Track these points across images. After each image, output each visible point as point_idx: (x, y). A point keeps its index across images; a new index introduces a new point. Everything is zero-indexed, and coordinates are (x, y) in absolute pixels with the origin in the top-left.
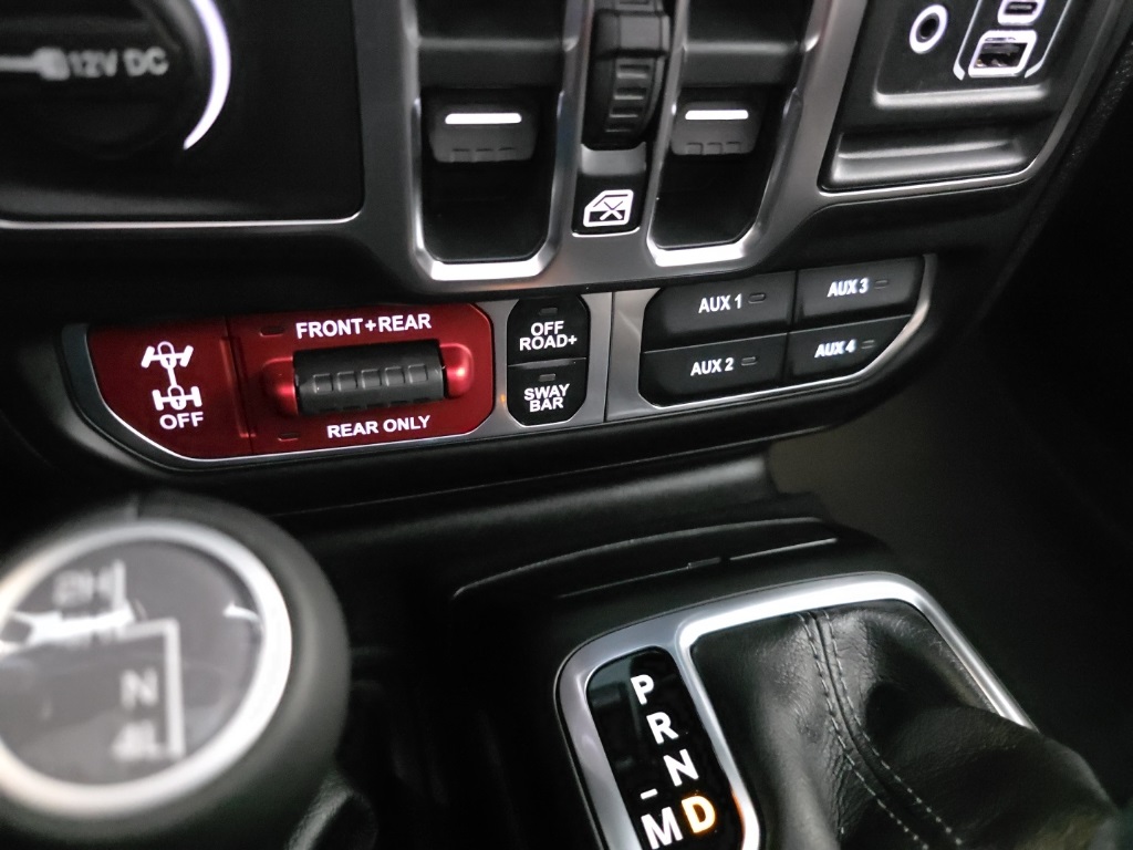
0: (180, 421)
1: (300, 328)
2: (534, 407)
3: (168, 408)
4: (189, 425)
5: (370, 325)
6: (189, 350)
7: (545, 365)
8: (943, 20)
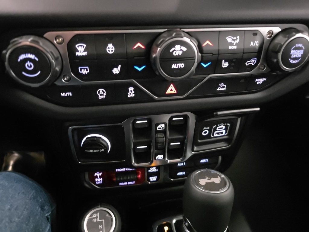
2: (151, 180)
3: (97, 181)
4: (100, 183)
5: (126, 169)
7: (153, 174)
8: (208, 131)
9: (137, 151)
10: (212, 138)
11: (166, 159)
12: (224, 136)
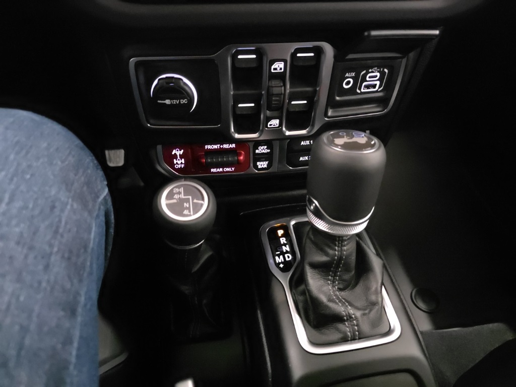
0: (179, 166)
1: (206, 147)
2: (260, 167)
3: (177, 163)
4: (181, 167)
5: (222, 146)
6: (182, 151)
7: (262, 157)
8: (351, 80)
9: (238, 112)
10: (358, 94)
11: (284, 129)
12: (377, 91)
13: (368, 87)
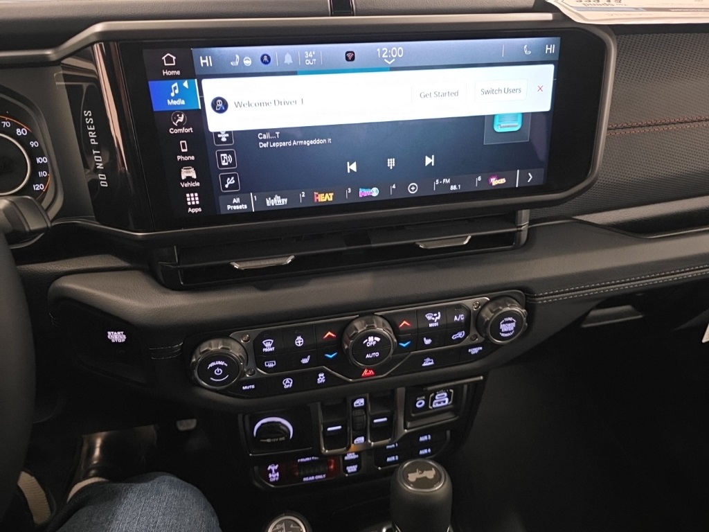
0: (274, 479)
1: (299, 460)
2: (349, 471)
3: (272, 477)
4: (276, 480)
6: (277, 465)
7: (351, 462)
8: (423, 402)
9: (328, 434)
10: (430, 409)
11: (369, 441)
12: (447, 405)
13: (439, 403)
